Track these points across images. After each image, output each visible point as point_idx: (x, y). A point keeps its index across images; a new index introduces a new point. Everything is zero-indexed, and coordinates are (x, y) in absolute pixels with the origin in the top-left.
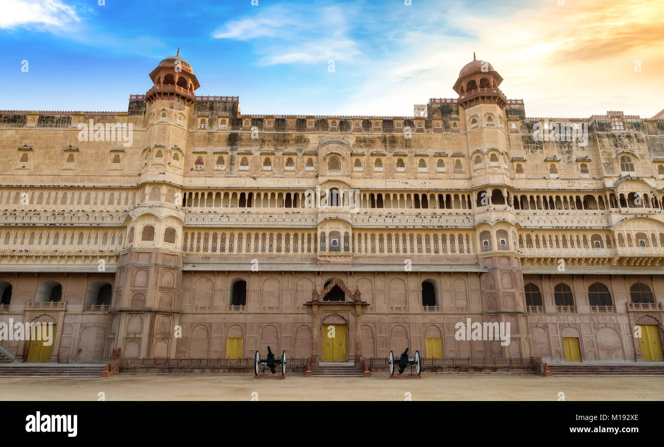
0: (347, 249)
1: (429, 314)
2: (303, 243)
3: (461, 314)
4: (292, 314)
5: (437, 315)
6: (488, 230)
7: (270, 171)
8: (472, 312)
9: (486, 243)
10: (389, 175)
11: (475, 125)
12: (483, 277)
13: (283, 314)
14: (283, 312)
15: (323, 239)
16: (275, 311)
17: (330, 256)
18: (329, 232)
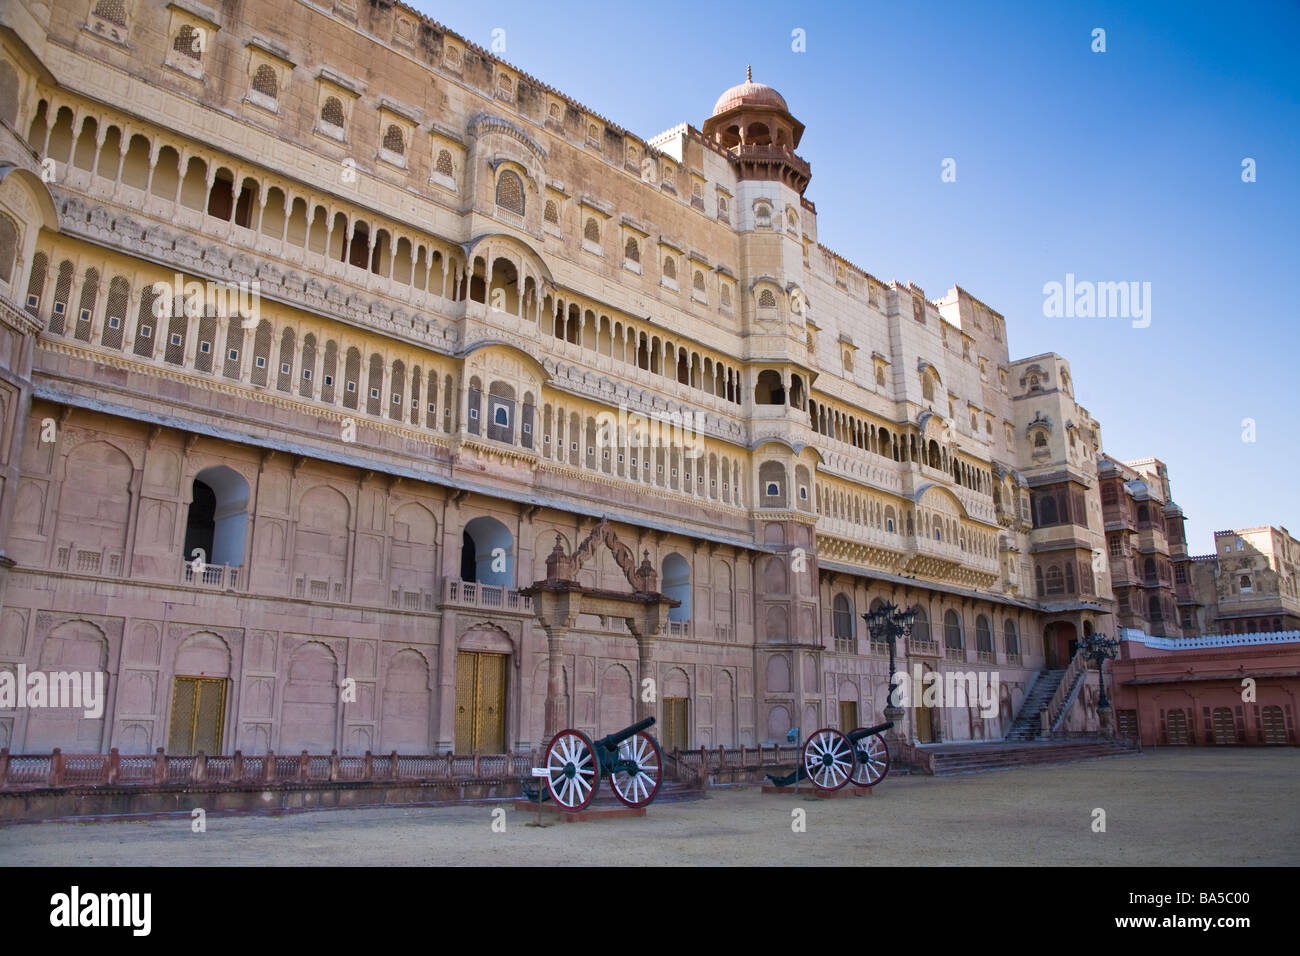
0: (527, 441)
1: (671, 640)
2: (416, 395)
3: (722, 645)
4: (379, 611)
5: (687, 645)
6: (780, 460)
7: (340, 142)
8: (739, 642)
9: (773, 490)
10: (611, 271)
11: (765, 221)
12: (762, 564)
13: (355, 608)
14: (355, 602)
15: (475, 402)
16: (332, 598)
17: (487, 453)
18: (491, 381)
